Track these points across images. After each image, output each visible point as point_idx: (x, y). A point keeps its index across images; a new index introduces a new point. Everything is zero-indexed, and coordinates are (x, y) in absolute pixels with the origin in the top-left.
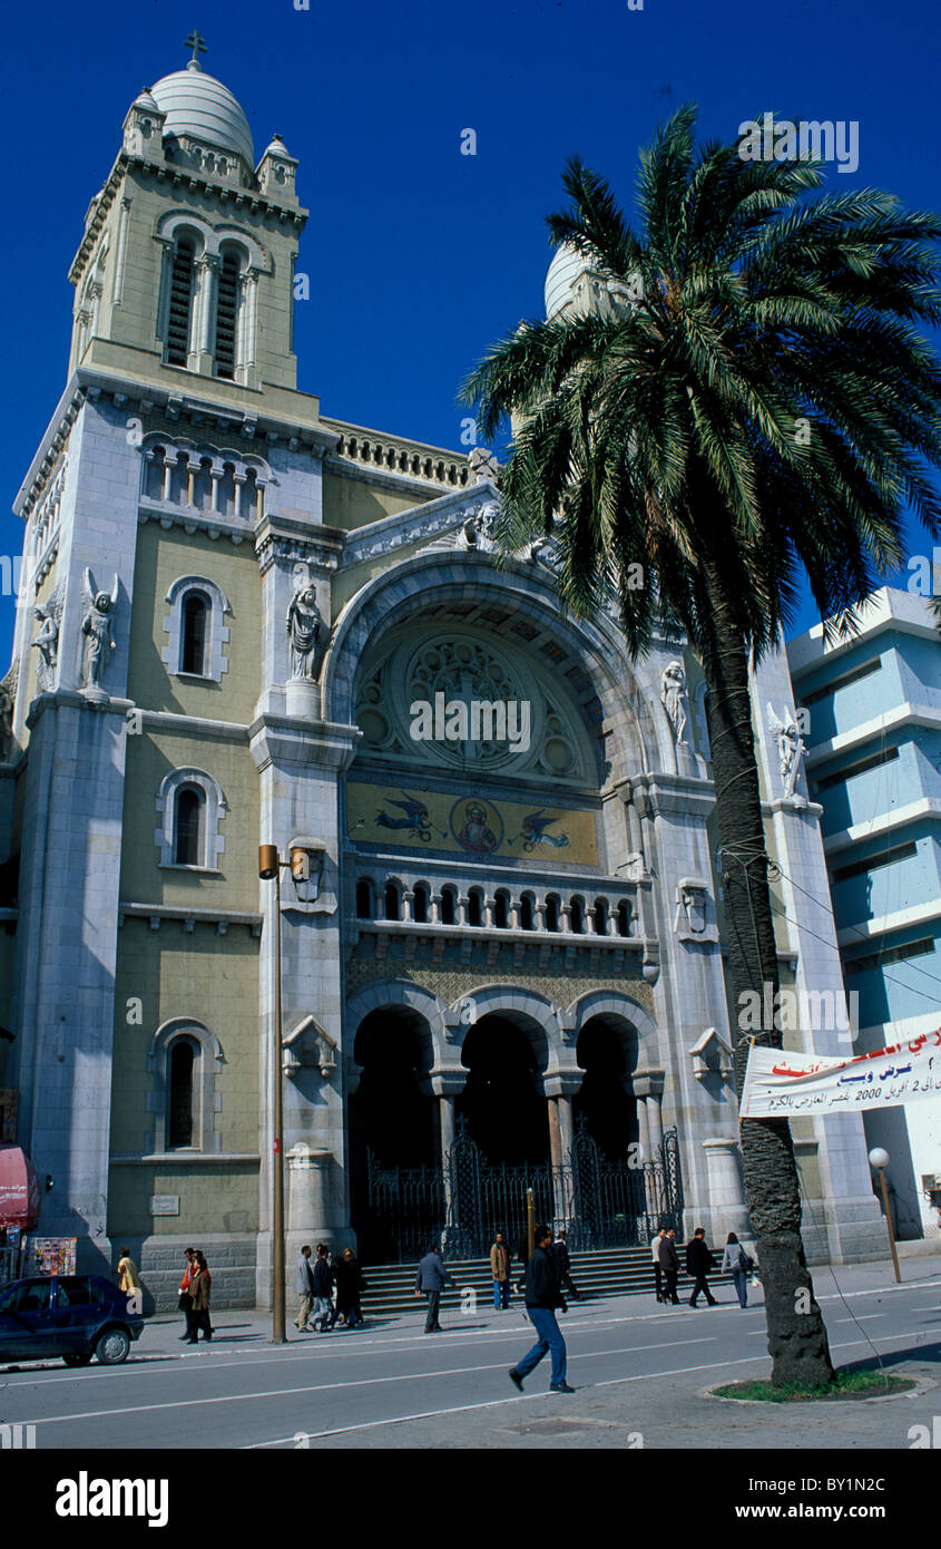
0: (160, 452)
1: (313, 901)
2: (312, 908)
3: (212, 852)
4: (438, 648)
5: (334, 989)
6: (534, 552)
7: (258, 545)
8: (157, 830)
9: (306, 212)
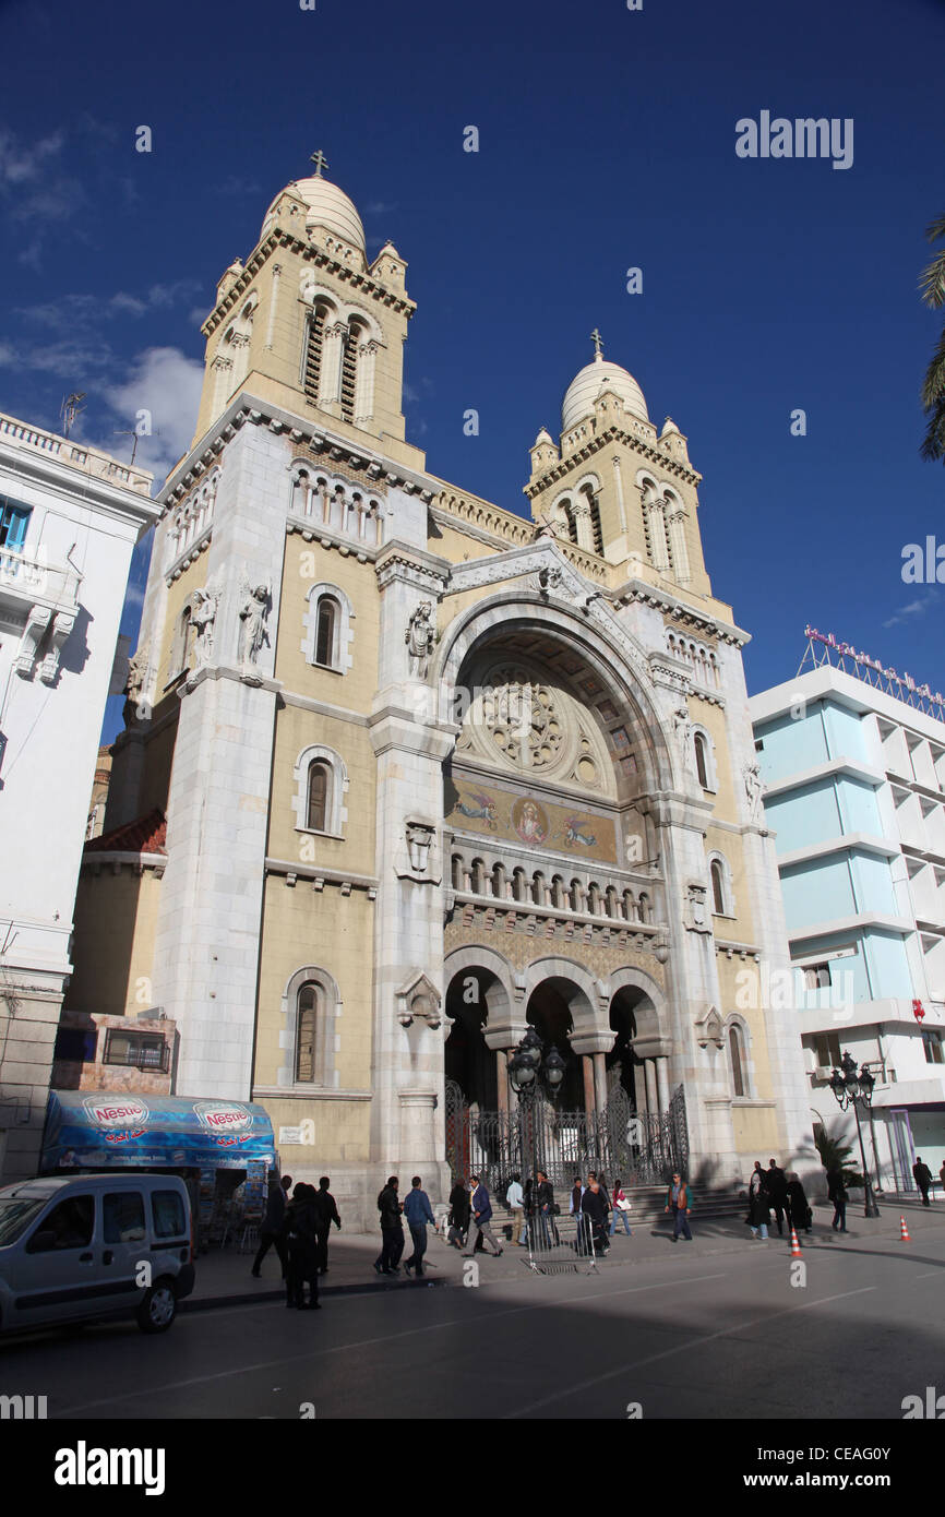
0: (303, 473)
1: (422, 870)
2: (423, 877)
3: (338, 820)
4: (503, 671)
5: (438, 950)
6: (588, 601)
7: (379, 563)
8: (294, 797)
9: (414, 305)
